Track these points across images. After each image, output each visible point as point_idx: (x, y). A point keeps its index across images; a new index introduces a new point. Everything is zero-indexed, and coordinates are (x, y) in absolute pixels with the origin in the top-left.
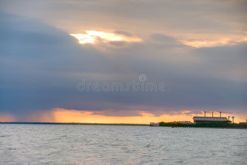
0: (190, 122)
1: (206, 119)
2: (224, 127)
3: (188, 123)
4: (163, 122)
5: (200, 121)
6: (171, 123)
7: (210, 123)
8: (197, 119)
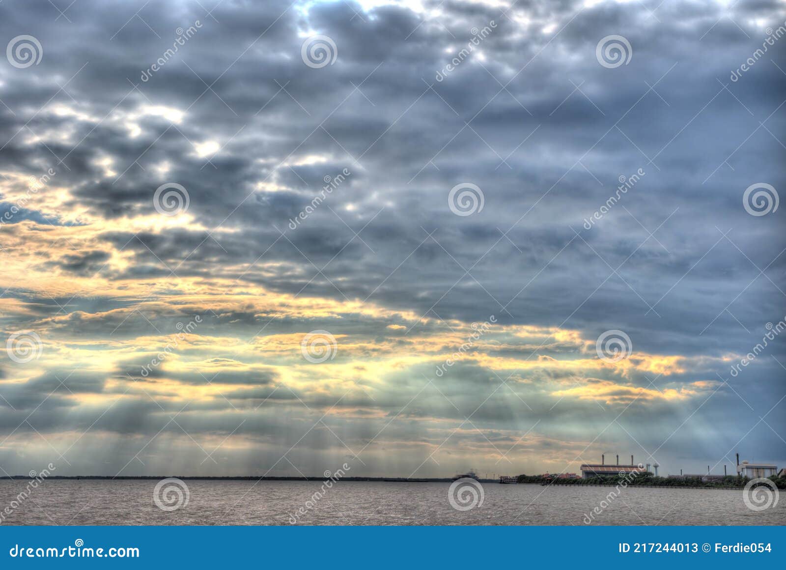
0: (575, 474)
1: (606, 470)
2: (639, 485)
3: (573, 478)
4: (524, 475)
5: (593, 473)
6: (540, 476)
7: (612, 476)
8: (588, 469)
